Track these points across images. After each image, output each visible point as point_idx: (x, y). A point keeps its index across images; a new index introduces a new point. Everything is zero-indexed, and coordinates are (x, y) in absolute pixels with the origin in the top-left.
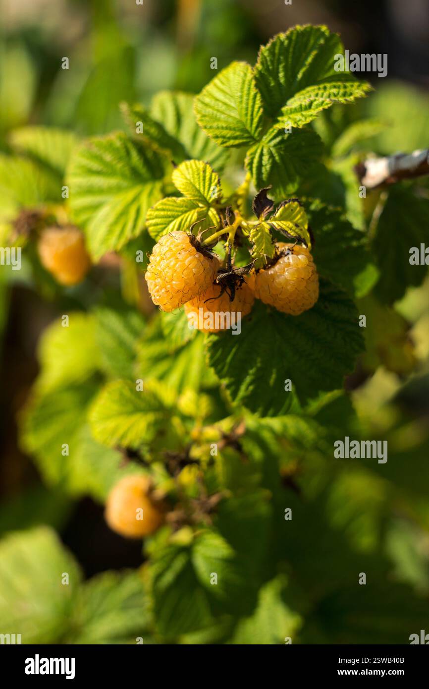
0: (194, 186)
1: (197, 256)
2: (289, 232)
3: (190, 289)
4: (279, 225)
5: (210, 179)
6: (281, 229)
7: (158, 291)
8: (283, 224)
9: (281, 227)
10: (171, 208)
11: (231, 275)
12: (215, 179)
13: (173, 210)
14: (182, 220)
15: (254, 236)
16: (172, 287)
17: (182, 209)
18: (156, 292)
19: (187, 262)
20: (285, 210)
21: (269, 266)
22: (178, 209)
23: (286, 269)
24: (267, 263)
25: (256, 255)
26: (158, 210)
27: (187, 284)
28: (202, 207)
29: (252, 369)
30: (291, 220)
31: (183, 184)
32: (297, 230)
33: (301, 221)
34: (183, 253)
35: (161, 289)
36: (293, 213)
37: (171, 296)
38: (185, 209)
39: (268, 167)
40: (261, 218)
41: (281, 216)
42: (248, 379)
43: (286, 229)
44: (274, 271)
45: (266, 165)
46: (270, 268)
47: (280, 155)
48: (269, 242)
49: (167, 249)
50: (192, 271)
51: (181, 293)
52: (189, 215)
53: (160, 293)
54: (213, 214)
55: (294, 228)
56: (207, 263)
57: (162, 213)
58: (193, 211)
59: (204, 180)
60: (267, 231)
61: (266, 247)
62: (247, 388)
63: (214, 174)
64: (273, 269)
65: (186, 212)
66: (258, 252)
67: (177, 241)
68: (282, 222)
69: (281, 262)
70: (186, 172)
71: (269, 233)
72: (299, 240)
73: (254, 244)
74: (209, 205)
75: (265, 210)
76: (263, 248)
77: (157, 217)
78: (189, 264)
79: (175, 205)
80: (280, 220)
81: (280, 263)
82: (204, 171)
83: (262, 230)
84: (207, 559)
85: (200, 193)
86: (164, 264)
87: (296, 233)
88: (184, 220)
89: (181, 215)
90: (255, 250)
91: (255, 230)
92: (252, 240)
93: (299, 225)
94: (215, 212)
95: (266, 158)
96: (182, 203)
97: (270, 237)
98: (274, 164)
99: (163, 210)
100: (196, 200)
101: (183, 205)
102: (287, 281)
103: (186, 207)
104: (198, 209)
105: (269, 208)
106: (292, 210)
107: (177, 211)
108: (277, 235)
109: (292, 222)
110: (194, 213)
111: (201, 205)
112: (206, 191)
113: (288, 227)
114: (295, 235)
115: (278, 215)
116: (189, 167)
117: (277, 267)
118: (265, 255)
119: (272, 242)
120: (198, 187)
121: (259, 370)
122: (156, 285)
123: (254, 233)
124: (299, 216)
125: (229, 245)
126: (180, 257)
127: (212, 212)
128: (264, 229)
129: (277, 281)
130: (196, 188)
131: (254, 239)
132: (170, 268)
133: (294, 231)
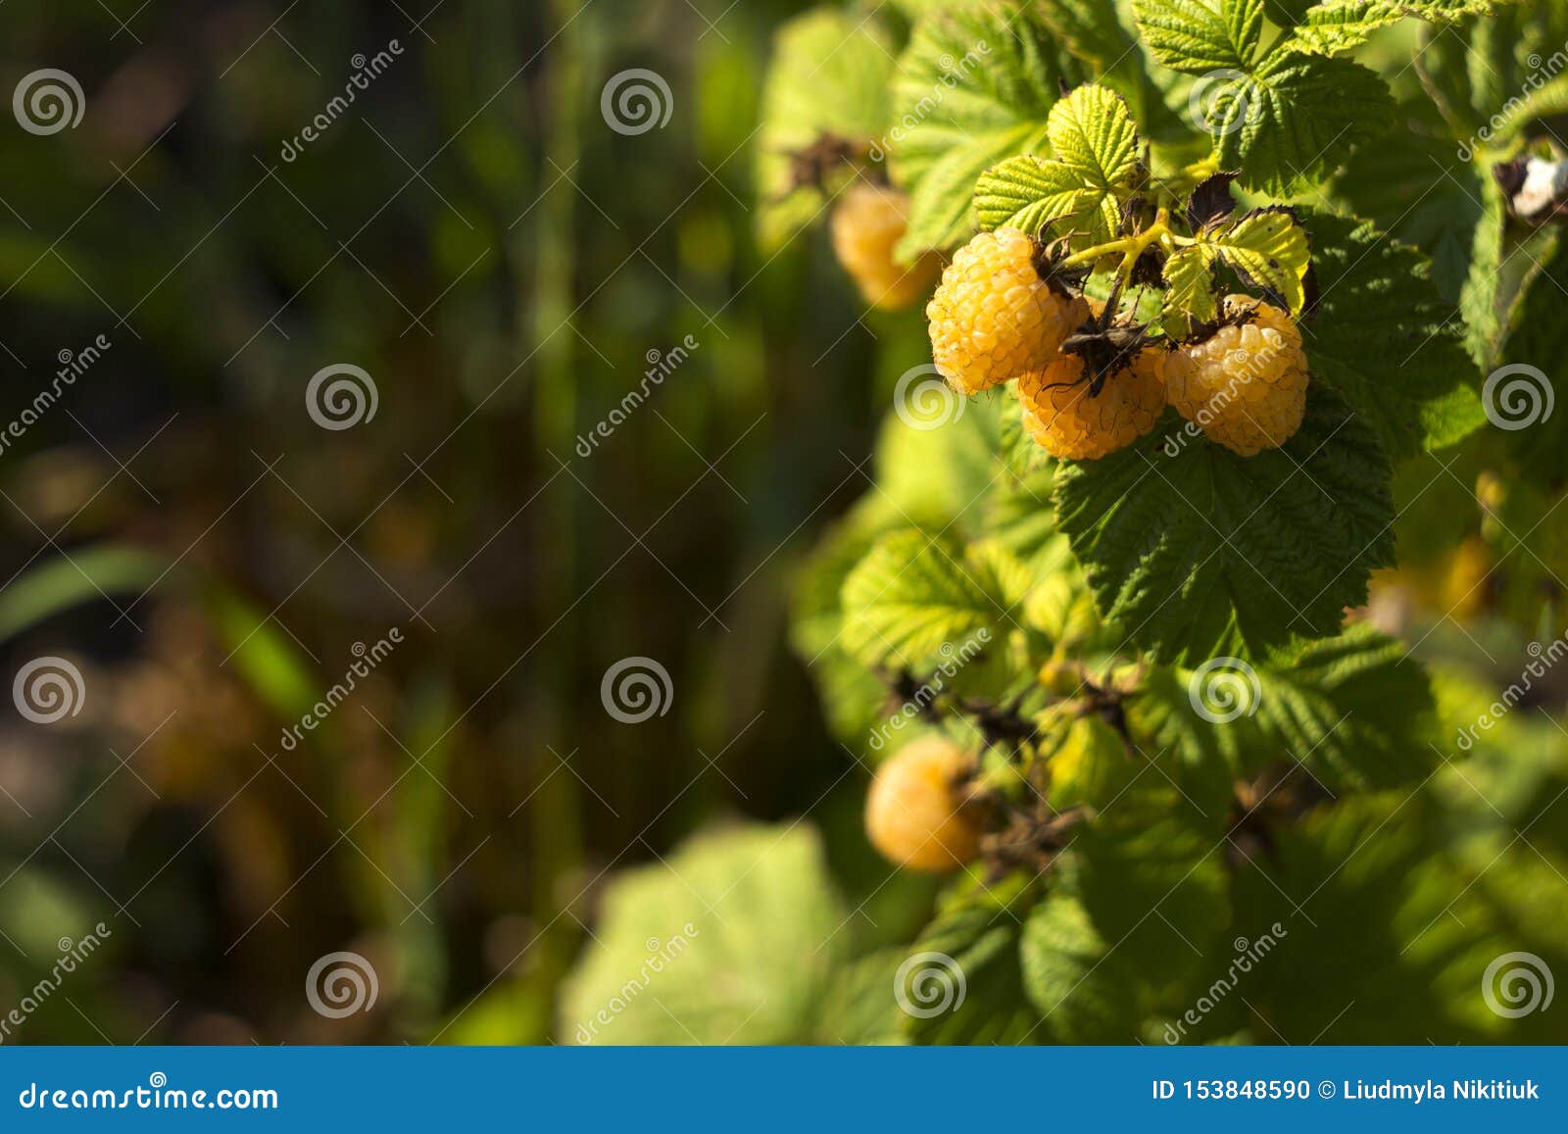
0: (1085, 140)
1: (1033, 287)
2: (1252, 274)
3: (1010, 354)
4: (1233, 257)
5: (1120, 132)
6: (1235, 264)
7: (944, 346)
8: (1243, 255)
9: (1237, 261)
10: (1025, 177)
11: (1099, 340)
12: (1129, 133)
13: (1028, 184)
14: (1043, 207)
15: (1173, 269)
16: (971, 343)
17: (1046, 184)
18: (940, 346)
19: (1007, 296)
20: (1255, 226)
21: (1196, 338)
22: (1038, 182)
23: (1228, 351)
24: (1191, 332)
25: (1172, 310)
26: (998, 177)
27: (1001, 342)
28: (1090, 189)
29: (1147, 554)
30: (1263, 252)
31: (1063, 134)
32: (1270, 275)
33: (1288, 255)
34: (1005, 275)
35: (951, 343)
36: (1273, 235)
37: (967, 362)
38: (1053, 185)
39: (1254, 129)
40: (1199, 235)
41: (1242, 237)
42: (1137, 575)
43: (1246, 267)
44: (1202, 350)
45: (1251, 124)
46: (1195, 344)
47: (1286, 108)
48: (1205, 287)
49: (976, 260)
50: (1015, 316)
51: (989, 360)
52: (1059, 199)
53: (947, 351)
54: (1111, 208)
55: (1264, 268)
56: (1054, 307)
57: (1007, 186)
58: (1069, 193)
59: (1107, 131)
60: (1205, 263)
61: (1196, 297)
62: (1133, 594)
63: (1128, 123)
64: (1201, 346)
65: (1054, 192)
66: (1176, 305)
67: (1001, 249)
68: (1242, 250)
69: (1223, 336)
70: (1078, 108)
71: (1207, 269)
72: (1273, 296)
73: (1171, 285)
74: (1106, 188)
75: (1212, 218)
76: (1189, 297)
77: (993, 192)
78: (1012, 302)
79: (1035, 172)
80: (1238, 247)
81: (1220, 337)
82: (1111, 114)
83: (1195, 260)
84: (1049, 952)
85: (1095, 158)
86: (963, 289)
87: (1268, 279)
88: (1047, 208)
89: (1044, 197)
90: (1172, 298)
91: (1178, 257)
92: (1168, 275)
93: (1279, 263)
94: (1115, 204)
95: (1254, 108)
96: (1049, 172)
97: (1209, 276)
98: (1268, 124)
99: (1009, 179)
100: (1080, 171)
101: (1050, 175)
102: (1224, 378)
103: (1056, 181)
104: (1080, 191)
105: (1221, 217)
106: (1270, 229)
107: (1036, 187)
108: (1225, 277)
109: (1262, 254)
110: (1069, 198)
111: (1088, 184)
112: (1105, 157)
113: (1251, 263)
114: (1262, 284)
115: (1235, 234)
116: (1086, 98)
117: (1211, 345)
118: (1189, 314)
119: (1210, 290)
120: (1092, 144)
121: (1161, 557)
122: (941, 333)
123: (1175, 263)
124: (1285, 245)
125: (1118, 277)
126: (996, 283)
127: (1109, 204)
128: (1201, 258)
129: (1203, 374)
130: (1087, 146)
131: (1171, 276)
132: (971, 302)
133: (1263, 274)
